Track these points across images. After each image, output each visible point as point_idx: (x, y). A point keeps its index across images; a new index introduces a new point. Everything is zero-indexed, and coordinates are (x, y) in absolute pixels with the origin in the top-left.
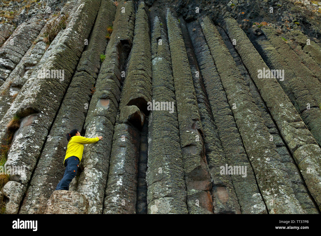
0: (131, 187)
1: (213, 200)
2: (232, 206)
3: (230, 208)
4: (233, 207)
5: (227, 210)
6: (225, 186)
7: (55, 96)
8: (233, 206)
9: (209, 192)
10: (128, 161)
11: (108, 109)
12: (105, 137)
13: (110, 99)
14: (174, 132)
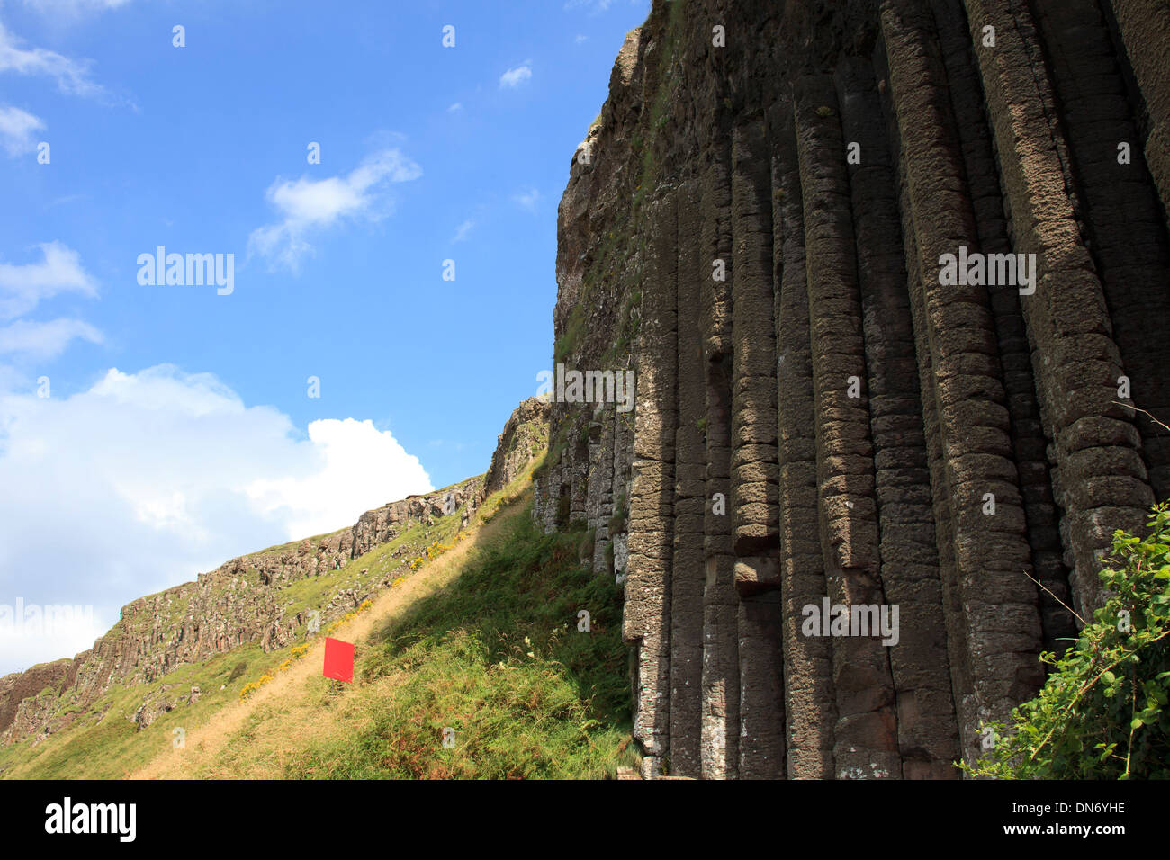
0: (766, 731)
1: (897, 724)
2: (920, 736)
3: (917, 742)
4: (922, 738)
5: (911, 747)
6: (913, 690)
7: (655, 589)
8: (926, 736)
9: (889, 709)
10: (755, 684)
11: (717, 580)
12: (719, 649)
13: (717, 553)
14: (808, 593)
